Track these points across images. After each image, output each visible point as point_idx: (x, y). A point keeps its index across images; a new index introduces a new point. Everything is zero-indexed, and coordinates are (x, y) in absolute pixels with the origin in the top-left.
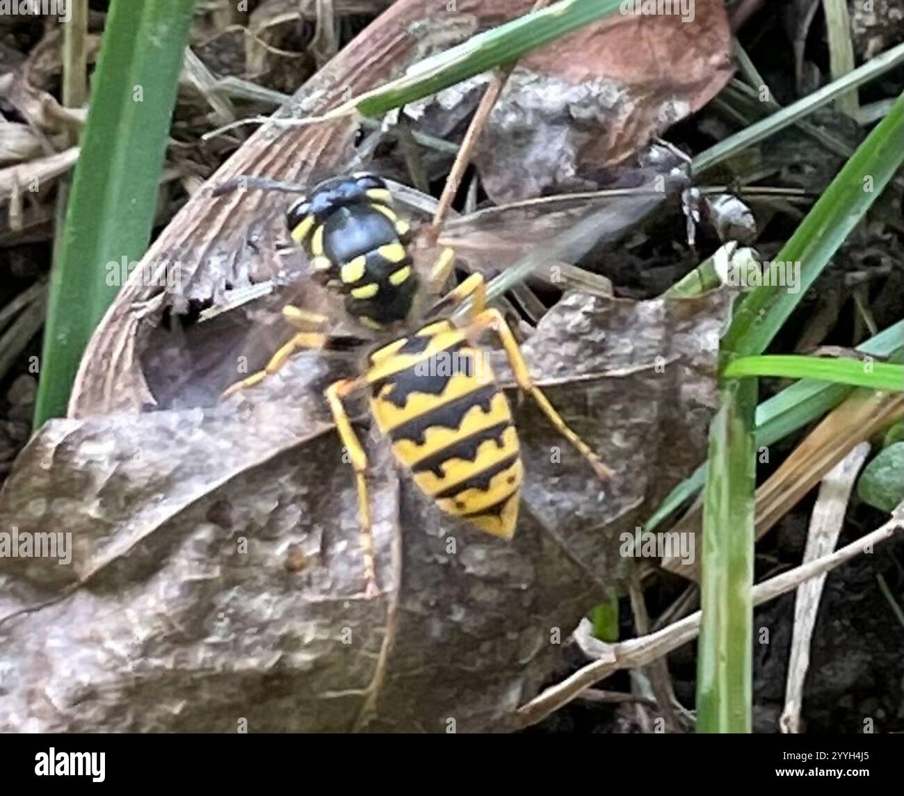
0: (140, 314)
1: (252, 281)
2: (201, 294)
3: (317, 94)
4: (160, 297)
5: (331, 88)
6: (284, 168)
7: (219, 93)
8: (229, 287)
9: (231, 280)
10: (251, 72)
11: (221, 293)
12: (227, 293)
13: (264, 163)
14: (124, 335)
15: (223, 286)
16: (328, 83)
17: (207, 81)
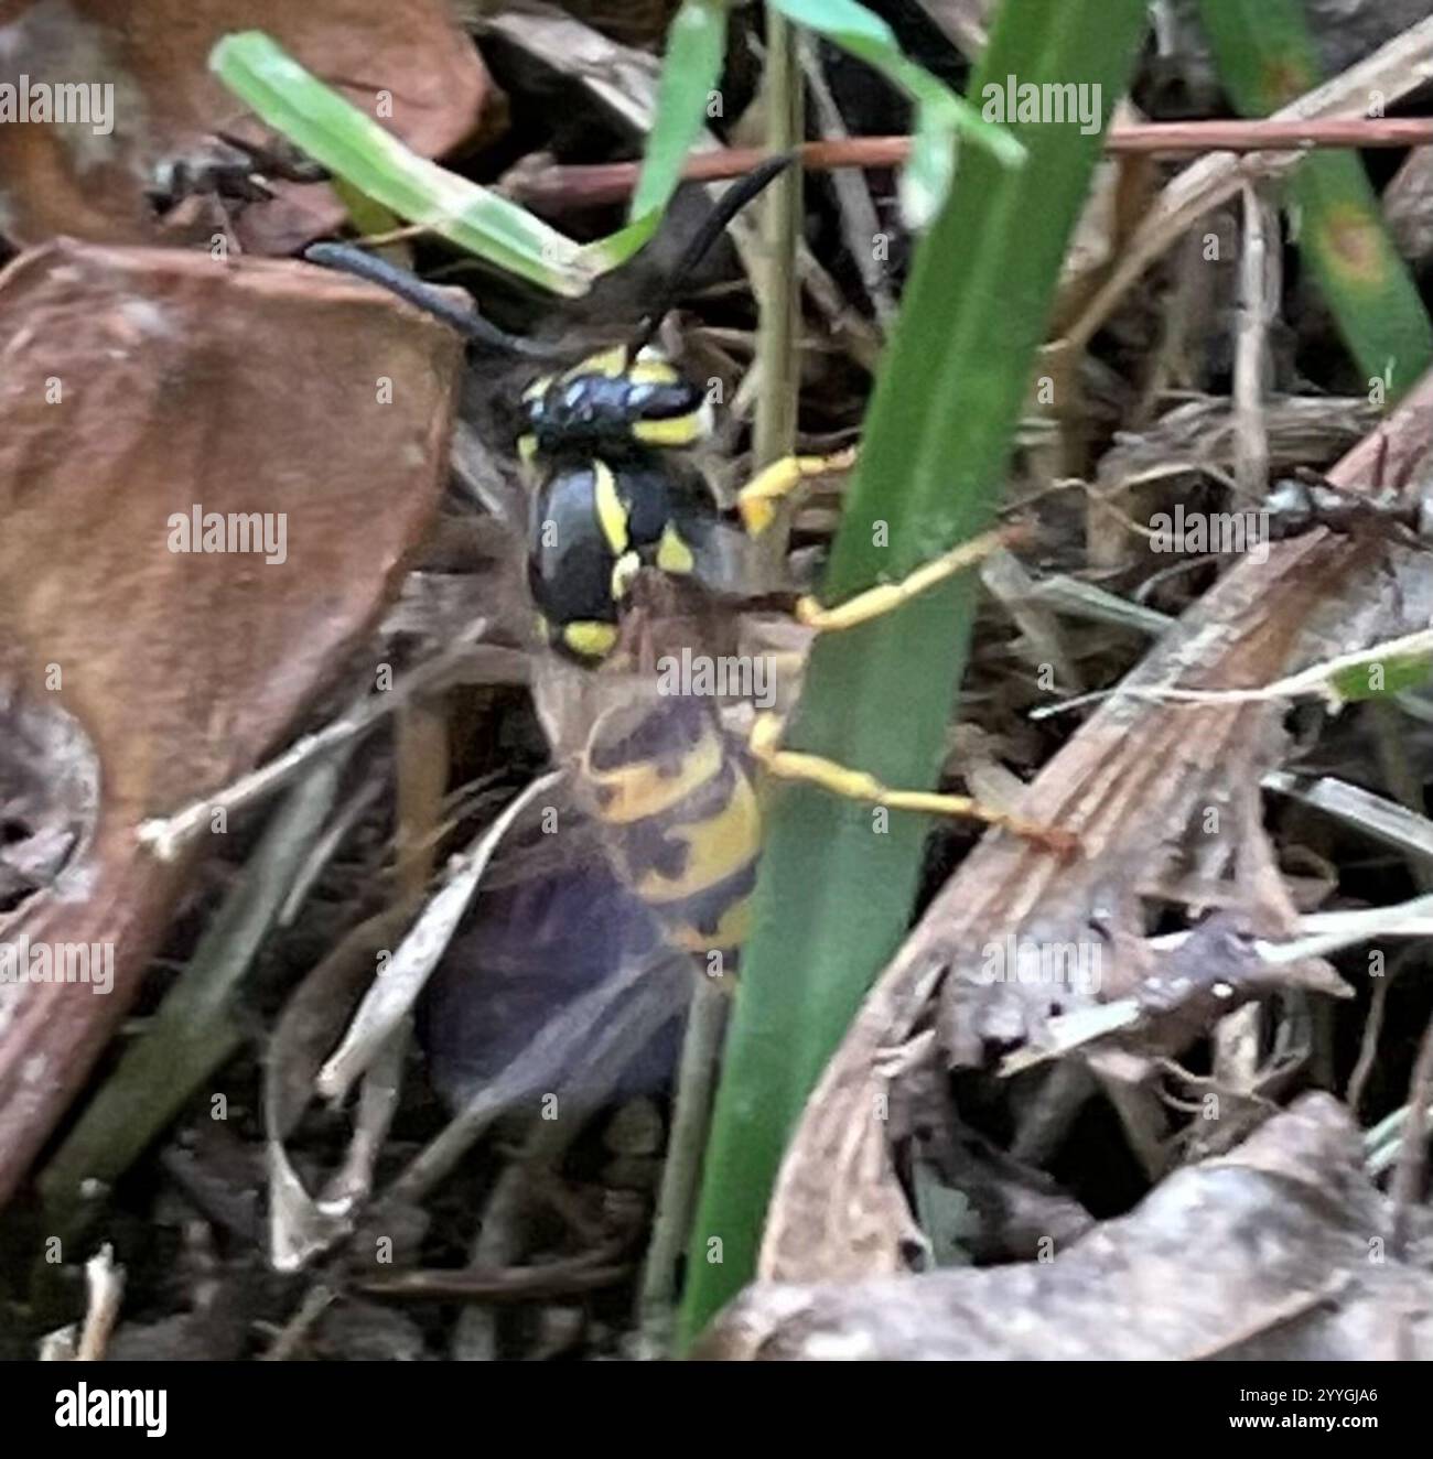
0: (891, 1070)
1: (1102, 999)
2: (1004, 1026)
3: (1210, 634)
4: (926, 1037)
5: (1237, 620)
6: (1151, 777)
7: (1034, 605)
8: (1056, 1011)
9: (1061, 999)
10: (1097, 567)
11: (1042, 1024)
12: (1054, 1021)
13: (1112, 771)
14: (860, 1113)
15: (1046, 1010)
16: (1231, 612)
17: (1012, 579)
